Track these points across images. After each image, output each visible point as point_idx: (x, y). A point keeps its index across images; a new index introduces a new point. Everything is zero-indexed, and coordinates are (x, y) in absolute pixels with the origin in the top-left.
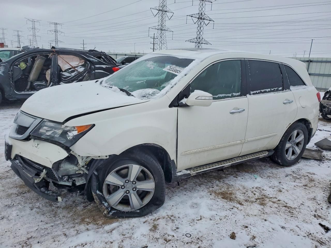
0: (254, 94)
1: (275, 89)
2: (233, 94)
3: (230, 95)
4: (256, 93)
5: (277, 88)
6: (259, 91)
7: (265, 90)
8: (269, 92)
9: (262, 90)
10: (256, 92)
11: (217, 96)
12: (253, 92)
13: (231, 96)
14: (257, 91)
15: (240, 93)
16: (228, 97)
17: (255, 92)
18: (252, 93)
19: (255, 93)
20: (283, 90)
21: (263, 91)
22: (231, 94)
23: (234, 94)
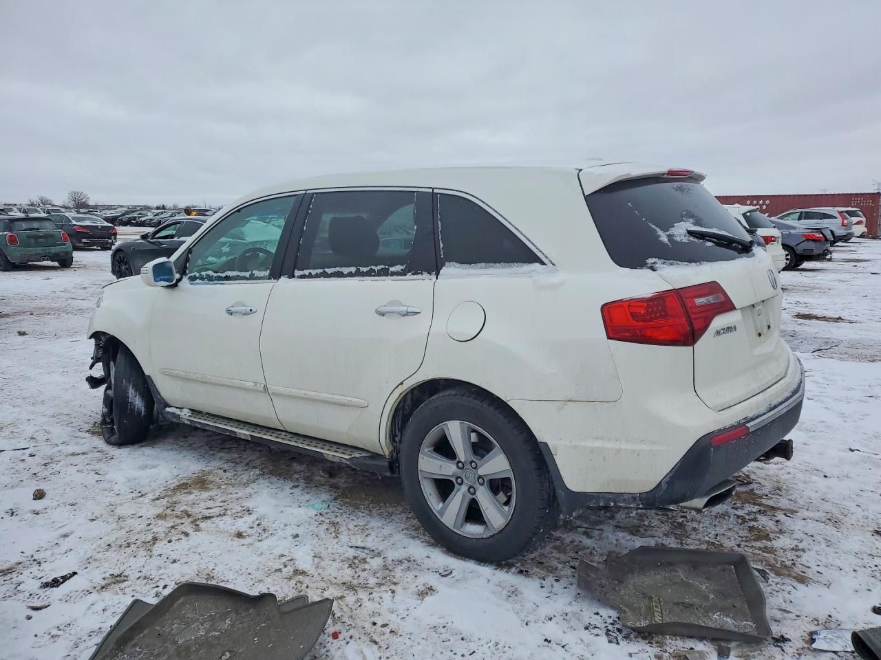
0: (303, 277)
1: (373, 267)
2: (254, 272)
3: (247, 274)
4: (310, 276)
5: (382, 267)
6: (319, 271)
7: (338, 269)
8: (350, 275)
9: (326, 270)
10: (310, 273)
11: (223, 275)
12: (301, 273)
13: (248, 276)
14: (311, 271)
15: (268, 271)
16: (245, 278)
17: (306, 272)
18: (297, 273)
19: (307, 274)
20: (405, 275)
21: (329, 271)
22: (250, 272)
23: (257, 273)
